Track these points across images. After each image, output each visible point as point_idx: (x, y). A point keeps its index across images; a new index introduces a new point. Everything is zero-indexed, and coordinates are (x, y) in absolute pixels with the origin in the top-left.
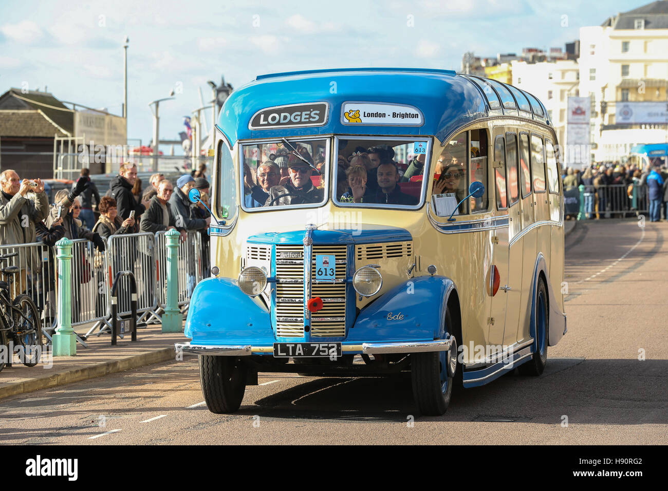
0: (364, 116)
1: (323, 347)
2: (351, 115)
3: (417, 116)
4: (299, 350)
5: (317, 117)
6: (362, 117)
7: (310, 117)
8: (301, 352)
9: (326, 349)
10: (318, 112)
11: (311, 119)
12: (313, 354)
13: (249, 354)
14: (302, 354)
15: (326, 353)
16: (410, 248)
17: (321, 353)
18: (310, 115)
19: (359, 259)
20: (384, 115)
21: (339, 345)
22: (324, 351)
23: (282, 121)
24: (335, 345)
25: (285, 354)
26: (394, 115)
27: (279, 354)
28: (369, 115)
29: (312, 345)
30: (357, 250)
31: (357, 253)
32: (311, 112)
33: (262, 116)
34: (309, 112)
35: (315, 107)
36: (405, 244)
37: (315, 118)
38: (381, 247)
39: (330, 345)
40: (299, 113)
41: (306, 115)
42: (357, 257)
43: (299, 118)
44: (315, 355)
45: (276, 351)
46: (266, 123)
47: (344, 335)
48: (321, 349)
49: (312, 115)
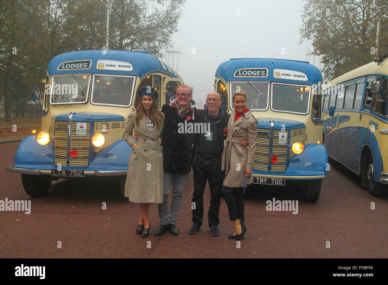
0: (106, 66)
1: (75, 172)
2: (100, 65)
3: (130, 67)
4: (64, 173)
5: (87, 66)
6: (105, 66)
7: (84, 66)
8: (65, 174)
9: (77, 173)
10: (87, 64)
11: (84, 67)
12: (71, 175)
13: (39, 174)
14: (65, 175)
15: (77, 175)
16: (124, 124)
17: (74, 175)
18: (83, 65)
19: (96, 129)
20: (115, 66)
21: (83, 171)
22: (76, 174)
23: (71, 67)
24: (81, 171)
25: (57, 175)
26: (120, 66)
27: (54, 174)
28: (108, 65)
29: (70, 171)
30: (95, 125)
31: (95, 126)
32: (84, 64)
33: (63, 65)
34: (83, 64)
35: (86, 62)
36: (121, 122)
37: (85, 66)
38: (109, 123)
39: (79, 171)
40: (79, 64)
41: (82, 65)
42: (95, 128)
43: (79, 66)
44: (72, 175)
45: (52, 173)
46: (65, 68)
47: (87, 165)
48: (74, 173)
49: (85, 65)
